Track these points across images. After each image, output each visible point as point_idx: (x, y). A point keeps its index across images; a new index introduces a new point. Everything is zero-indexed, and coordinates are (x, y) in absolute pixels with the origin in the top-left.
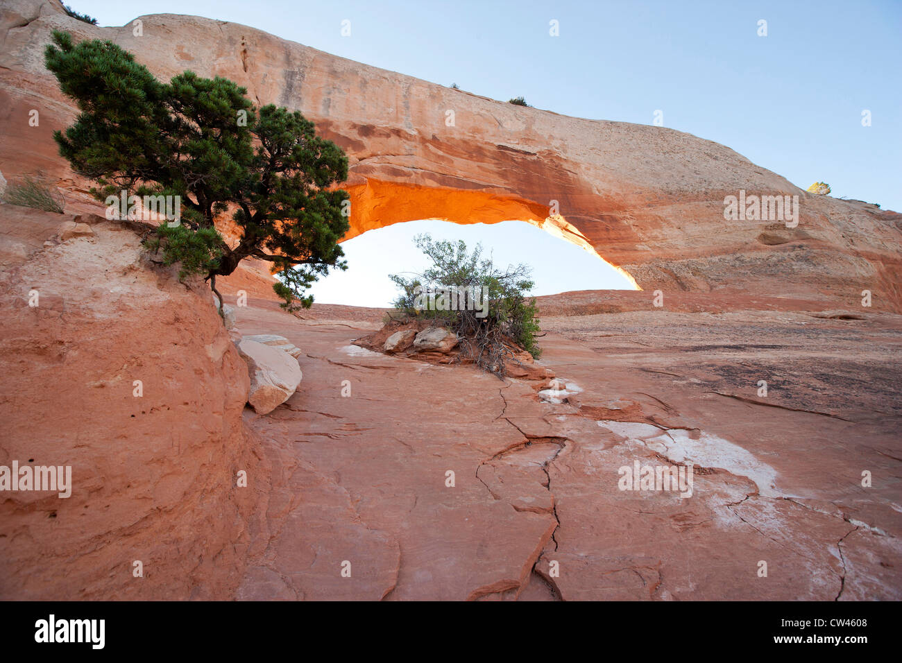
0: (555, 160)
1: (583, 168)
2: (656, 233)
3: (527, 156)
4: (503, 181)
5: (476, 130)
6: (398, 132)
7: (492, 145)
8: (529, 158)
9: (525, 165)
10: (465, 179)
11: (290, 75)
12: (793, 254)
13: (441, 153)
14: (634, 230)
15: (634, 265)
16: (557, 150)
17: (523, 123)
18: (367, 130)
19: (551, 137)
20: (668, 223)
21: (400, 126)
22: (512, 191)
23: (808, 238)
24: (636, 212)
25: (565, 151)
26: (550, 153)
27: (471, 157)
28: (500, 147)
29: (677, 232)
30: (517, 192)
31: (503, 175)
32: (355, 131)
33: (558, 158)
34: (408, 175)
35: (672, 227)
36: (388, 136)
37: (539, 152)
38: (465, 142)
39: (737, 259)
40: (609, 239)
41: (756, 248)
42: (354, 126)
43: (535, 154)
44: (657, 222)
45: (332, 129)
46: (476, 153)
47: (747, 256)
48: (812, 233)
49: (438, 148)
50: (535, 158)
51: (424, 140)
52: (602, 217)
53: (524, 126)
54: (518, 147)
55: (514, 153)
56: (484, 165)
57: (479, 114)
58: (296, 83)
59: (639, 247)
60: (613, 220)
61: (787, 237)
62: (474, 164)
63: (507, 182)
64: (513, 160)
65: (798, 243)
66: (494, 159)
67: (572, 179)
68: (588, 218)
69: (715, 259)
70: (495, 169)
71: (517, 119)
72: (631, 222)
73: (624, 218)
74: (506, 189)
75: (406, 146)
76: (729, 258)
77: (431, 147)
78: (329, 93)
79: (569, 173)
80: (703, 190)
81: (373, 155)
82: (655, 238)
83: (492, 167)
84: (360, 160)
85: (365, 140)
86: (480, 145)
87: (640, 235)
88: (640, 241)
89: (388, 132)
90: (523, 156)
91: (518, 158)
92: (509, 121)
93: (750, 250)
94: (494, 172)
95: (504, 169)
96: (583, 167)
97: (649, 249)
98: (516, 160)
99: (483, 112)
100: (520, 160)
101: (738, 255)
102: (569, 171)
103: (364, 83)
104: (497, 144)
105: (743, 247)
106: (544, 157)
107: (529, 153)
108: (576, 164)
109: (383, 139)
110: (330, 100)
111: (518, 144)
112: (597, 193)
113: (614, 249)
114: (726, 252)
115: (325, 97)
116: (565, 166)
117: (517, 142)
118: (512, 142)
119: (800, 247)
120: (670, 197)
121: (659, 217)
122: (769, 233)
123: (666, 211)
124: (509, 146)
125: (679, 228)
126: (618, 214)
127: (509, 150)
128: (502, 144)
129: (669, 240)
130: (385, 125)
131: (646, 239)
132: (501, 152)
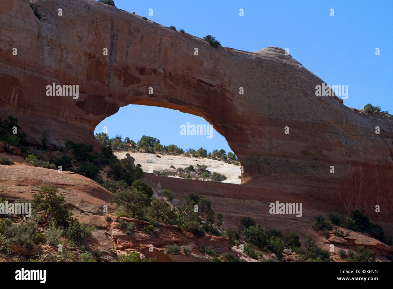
0: (223, 91)
1: (236, 98)
2: (258, 139)
3: (211, 87)
5: (189, 69)
6: (155, 71)
7: (196, 78)
8: (212, 89)
9: (209, 93)
10: (180, 99)
11: (113, 37)
12: (311, 162)
13: (172, 84)
14: (250, 136)
15: (243, 155)
16: (226, 84)
17: (213, 63)
18: (142, 71)
19: (225, 74)
20: (265, 136)
21: (156, 66)
22: (200, 107)
24: (253, 127)
25: (229, 85)
26: (222, 86)
27: (184, 87)
28: (200, 81)
30: (202, 108)
31: (197, 98)
32: (137, 71)
33: (226, 90)
34: (156, 96)
35: (266, 138)
36: (151, 74)
37: (217, 85)
38: (183, 77)
39: (287, 161)
40: (237, 140)
41: (297, 157)
42: (137, 68)
43: (215, 86)
44: (260, 134)
45: (128, 71)
46: (187, 83)
47: (292, 160)
48: (325, 153)
49: (171, 80)
50: (214, 88)
51: (165, 76)
52: (237, 127)
53: (213, 65)
54: (208, 81)
55: (205, 85)
56: (190, 91)
57: (193, 57)
59: (249, 146)
61: (314, 153)
62: (185, 91)
63: (198, 102)
64: (203, 89)
65: (316, 157)
66: (195, 88)
67: (228, 103)
68: (231, 126)
69: (278, 159)
70: (195, 94)
71: (211, 60)
72: (249, 132)
73: (247, 129)
74: (197, 106)
75: (158, 79)
76: (284, 159)
77: (168, 81)
78: (128, 47)
79: (228, 100)
80: (288, 120)
81: (143, 85)
82: (257, 142)
84: (138, 87)
85: (142, 77)
86: (190, 78)
87: (251, 139)
88: (250, 142)
89: (150, 71)
90: (208, 87)
91: (206, 87)
92: (206, 62)
93: (294, 157)
94: (193, 96)
95: (199, 94)
97: (253, 148)
98: (205, 89)
100: (207, 90)
101: (288, 159)
102: (228, 98)
103: (142, 37)
104: (198, 78)
105: (291, 156)
106: (219, 88)
107: (211, 85)
109: (149, 76)
110: (128, 51)
111: (208, 78)
112: (238, 113)
113: (238, 145)
114: (284, 156)
115: (126, 50)
116: (228, 95)
117: (207, 77)
118: (205, 76)
119: (316, 159)
120: (271, 122)
121: (263, 132)
122: (306, 150)
123: (266, 130)
124: (204, 80)
125: (269, 140)
126: (245, 127)
127: (203, 83)
128: (201, 78)
129: (262, 145)
130: (150, 67)
131: (253, 142)
132: (199, 84)
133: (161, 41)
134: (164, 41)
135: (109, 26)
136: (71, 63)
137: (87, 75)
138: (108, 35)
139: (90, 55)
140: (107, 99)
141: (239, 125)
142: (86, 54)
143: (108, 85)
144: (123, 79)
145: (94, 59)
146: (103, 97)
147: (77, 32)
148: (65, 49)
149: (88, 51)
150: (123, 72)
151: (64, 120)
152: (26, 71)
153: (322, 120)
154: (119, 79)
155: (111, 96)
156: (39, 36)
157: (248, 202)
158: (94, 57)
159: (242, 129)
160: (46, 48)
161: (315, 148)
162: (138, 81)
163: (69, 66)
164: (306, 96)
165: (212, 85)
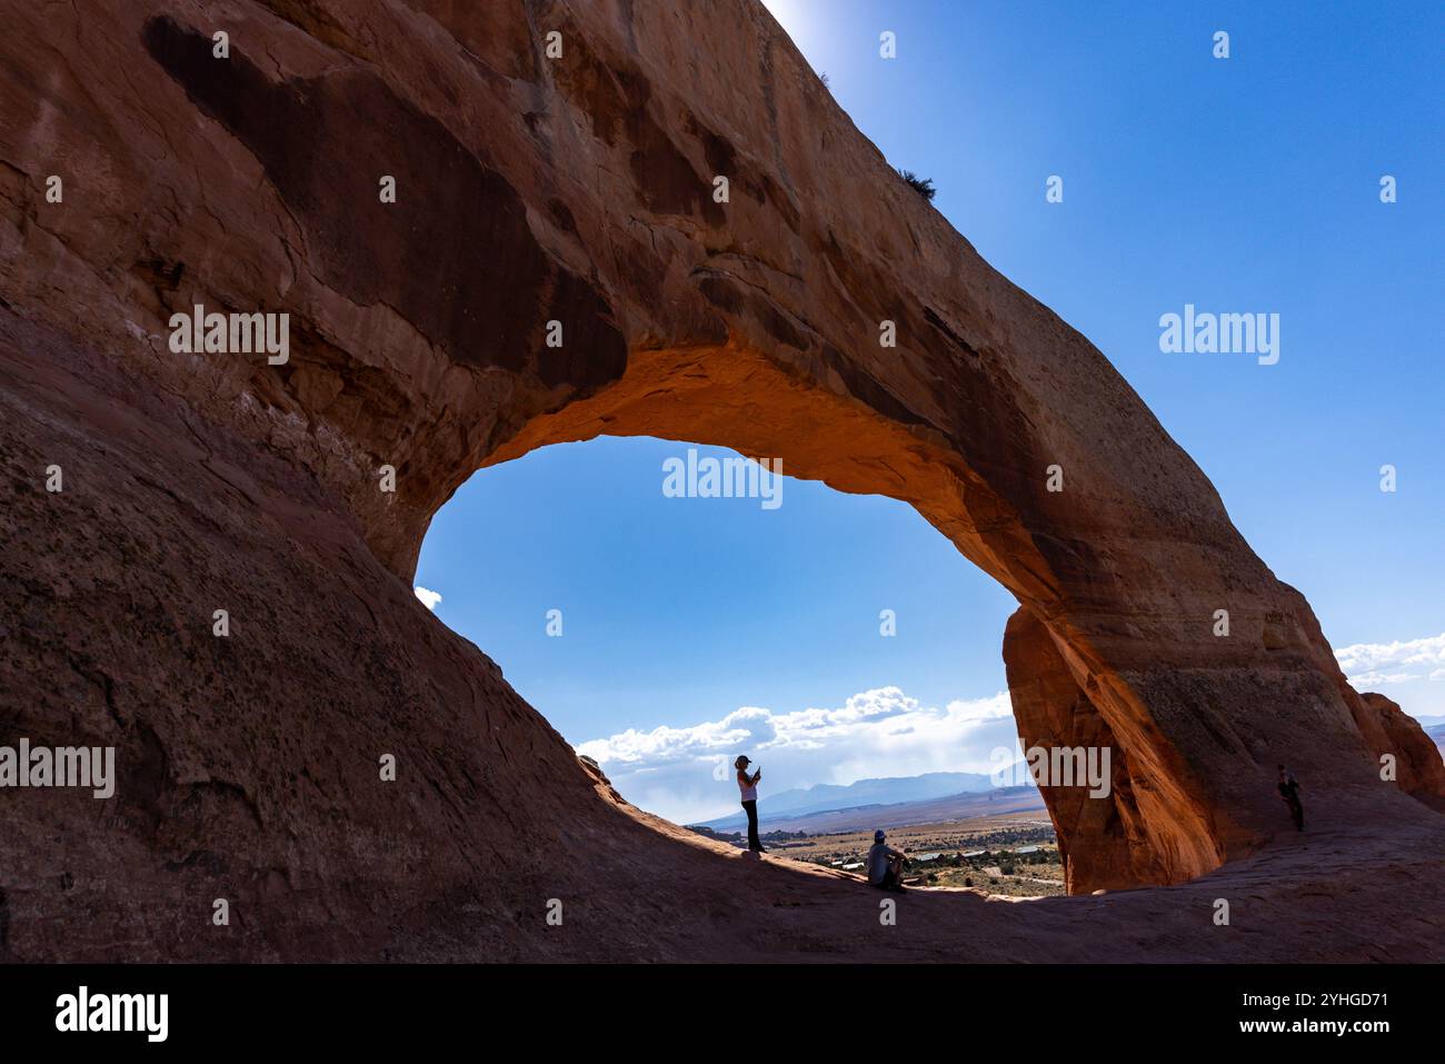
3: (967, 356)
10: (885, 387)
16: (1003, 354)
17: (946, 257)
22: (953, 443)
35: (1164, 590)
39: (1252, 679)
40: (1093, 602)
43: (975, 354)
52: (1074, 544)
55: (951, 341)
63: (945, 416)
71: (937, 241)
74: (944, 433)
80: (1187, 515)
95: (940, 378)
97: (1142, 635)
98: (954, 359)
101: (1251, 671)
113: (1101, 626)
125: (1174, 596)
127: (941, 328)
129: (1163, 619)
131: (1135, 610)
132: (930, 327)
159: (1092, 557)
165: (969, 347)
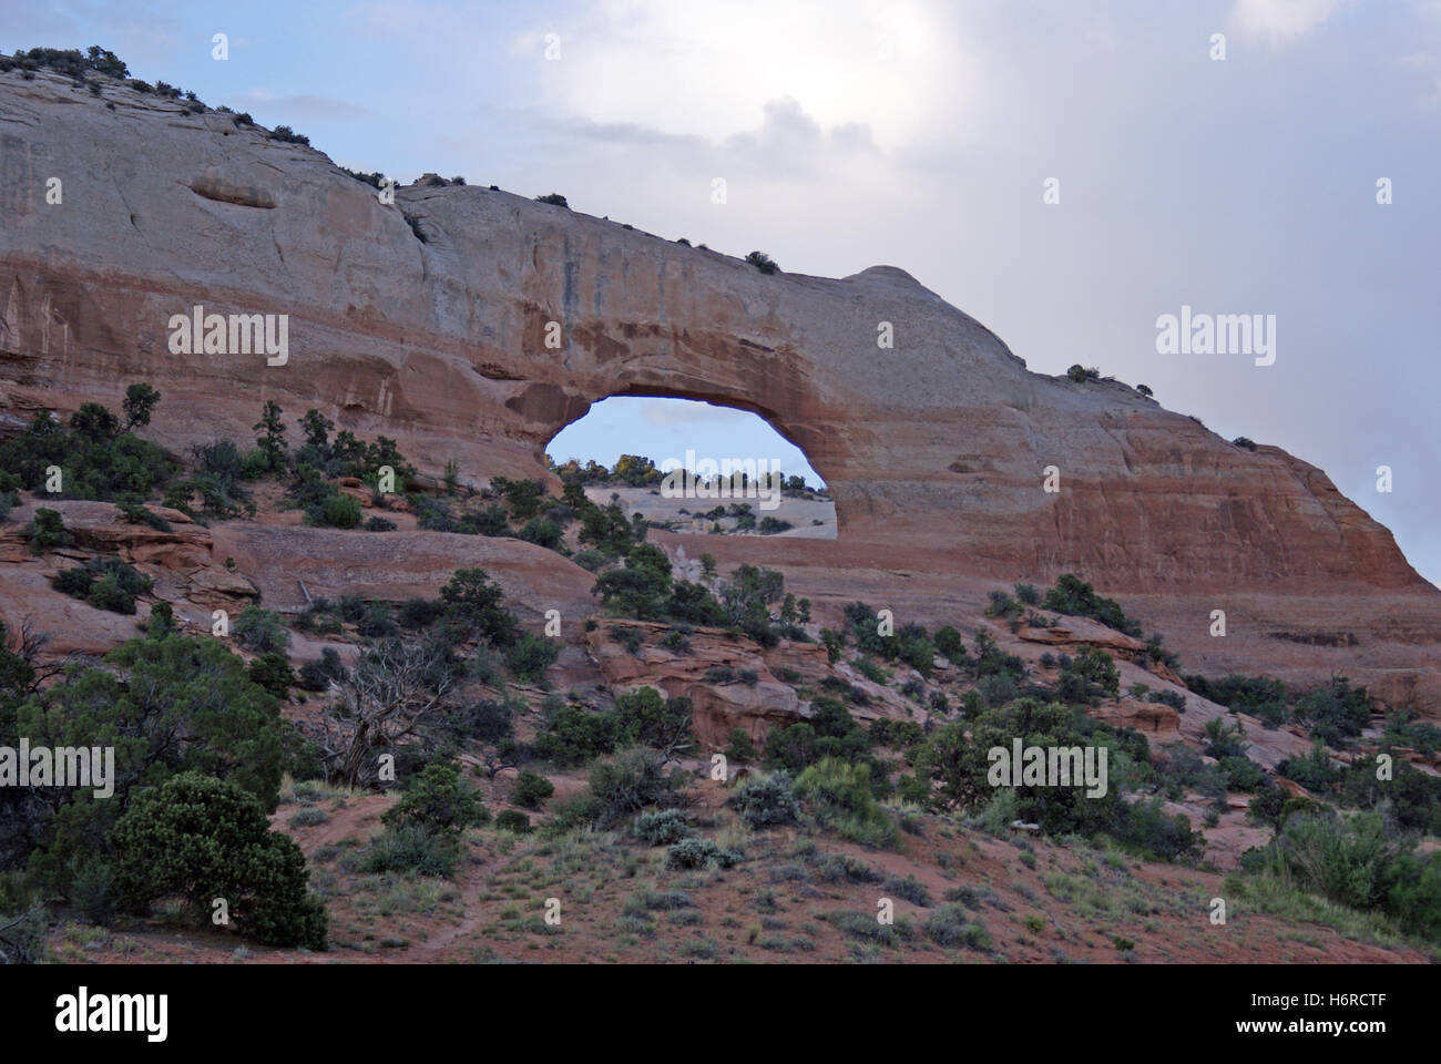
0: (792, 359)
1: (816, 370)
2: (866, 449)
4: (740, 383)
5: (722, 318)
6: (655, 329)
7: (734, 338)
8: (769, 356)
9: (763, 364)
11: (569, 267)
12: (971, 487)
13: (690, 351)
14: (848, 443)
15: (839, 482)
18: (631, 330)
19: (792, 326)
20: (880, 441)
21: (657, 319)
23: (991, 470)
24: (854, 425)
25: (802, 346)
26: (788, 348)
27: (714, 356)
28: (744, 342)
29: (883, 451)
31: (741, 375)
32: (621, 332)
33: (795, 356)
34: (662, 378)
36: (647, 335)
37: (779, 348)
38: (711, 336)
41: (943, 479)
42: (621, 325)
44: (869, 438)
45: (603, 332)
46: (720, 348)
47: (934, 485)
48: (997, 464)
49: (688, 345)
50: (772, 355)
51: (676, 336)
53: (768, 309)
54: (759, 341)
56: (726, 364)
57: (727, 297)
58: (573, 277)
59: (849, 462)
60: (832, 431)
61: (975, 467)
62: (717, 362)
64: (752, 357)
65: (980, 475)
66: (736, 356)
67: (803, 383)
68: (808, 427)
69: (907, 484)
70: (735, 369)
75: (662, 344)
76: (919, 484)
77: (682, 344)
78: (599, 286)
79: (802, 375)
81: (635, 357)
82: (863, 455)
83: (733, 367)
84: (625, 363)
85: (630, 343)
86: (724, 339)
87: (852, 449)
88: (850, 456)
89: (646, 329)
90: (761, 352)
91: (757, 354)
92: (755, 305)
93: (937, 479)
94: (733, 372)
96: (816, 368)
99: (731, 292)
100: (759, 359)
102: (802, 372)
103: (626, 265)
104: (740, 337)
105: (932, 477)
106: (782, 353)
107: (766, 349)
108: (810, 364)
109: (644, 339)
110: (599, 294)
111: (759, 335)
112: (823, 400)
114: (918, 478)
115: (596, 291)
116: (800, 366)
117: (759, 333)
118: (754, 332)
119: (981, 480)
120: (889, 413)
122: (961, 462)
123: (879, 428)
124: (751, 339)
126: (836, 425)
128: (745, 337)
130: (645, 322)
133: (663, 269)
134: (668, 268)
135: (561, 246)
136: (491, 325)
137: (524, 345)
138: (560, 265)
139: (527, 305)
140: (566, 389)
141: (826, 423)
142: (519, 304)
143: (565, 363)
144: (593, 349)
145: (535, 314)
146: (558, 387)
147: (499, 263)
148: (478, 296)
149: (523, 297)
150: (594, 334)
151: (485, 436)
152: (404, 346)
153: (987, 403)
154: (587, 348)
155: (572, 383)
156: (425, 276)
157: (855, 573)
158: (536, 309)
160: (441, 298)
161: (977, 458)
162: (624, 349)
163: (488, 331)
164: (952, 356)
